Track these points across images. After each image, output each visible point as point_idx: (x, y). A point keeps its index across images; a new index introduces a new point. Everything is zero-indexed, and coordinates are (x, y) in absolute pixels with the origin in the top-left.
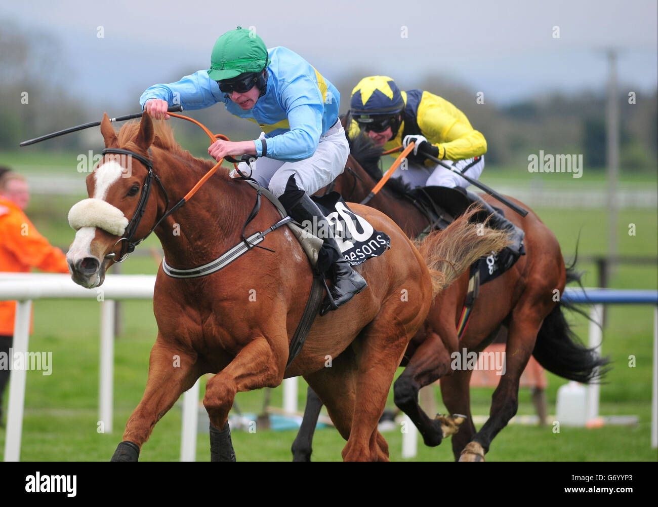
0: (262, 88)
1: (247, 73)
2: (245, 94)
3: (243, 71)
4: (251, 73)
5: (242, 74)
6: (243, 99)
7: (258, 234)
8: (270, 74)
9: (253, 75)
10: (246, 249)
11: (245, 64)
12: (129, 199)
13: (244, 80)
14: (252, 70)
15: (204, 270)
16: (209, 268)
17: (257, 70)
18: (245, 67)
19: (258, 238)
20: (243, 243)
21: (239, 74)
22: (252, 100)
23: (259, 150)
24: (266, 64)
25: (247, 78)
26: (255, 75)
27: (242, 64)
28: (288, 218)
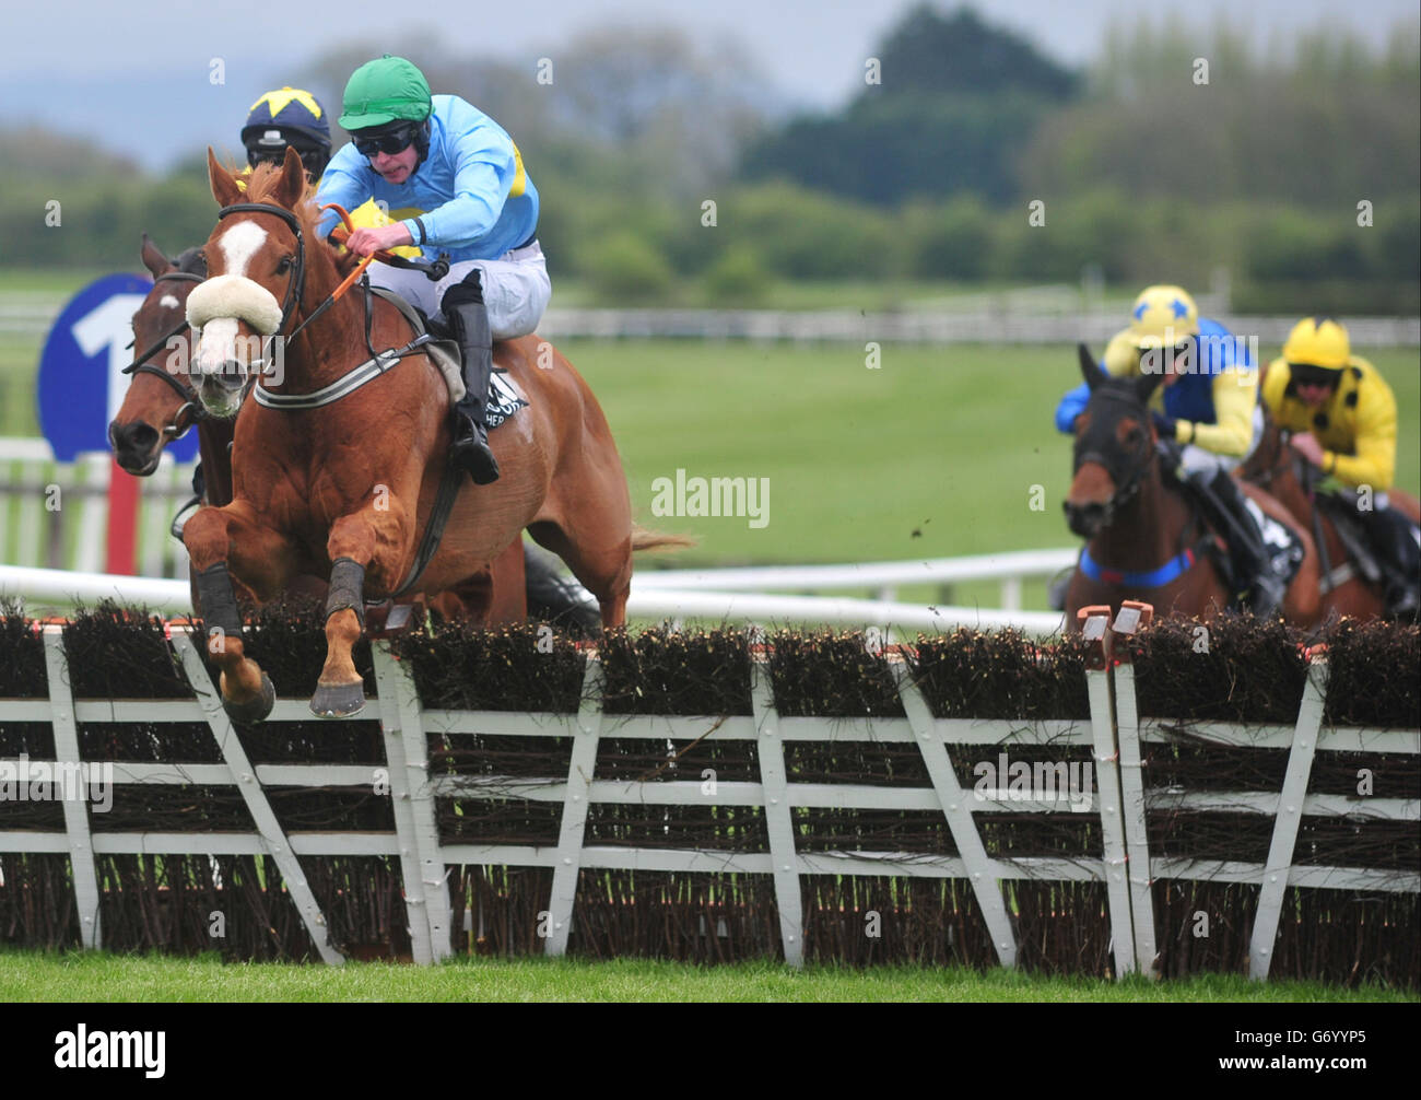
0: (422, 150)
1: (403, 120)
2: (397, 156)
3: (397, 117)
4: (409, 120)
5: (395, 121)
6: (394, 164)
7: (391, 352)
8: (435, 124)
9: (411, 125)
10: (378, 371)
11: (401, 106)
12: (278, 278)
13: (396, 132)
14: (410, 116)
15: (323, 396)
16: (331, 393)
17: (417, 117)
18: (400, 113)
19: (392, 357)
20: (372, 362)
21: (390, 119)
22: (406, 168)
23: (416, 235)
24: (430, 110)
25: (402, 128)
26: (413, 124)
27: (396, 106)
28: (427, 336)
